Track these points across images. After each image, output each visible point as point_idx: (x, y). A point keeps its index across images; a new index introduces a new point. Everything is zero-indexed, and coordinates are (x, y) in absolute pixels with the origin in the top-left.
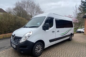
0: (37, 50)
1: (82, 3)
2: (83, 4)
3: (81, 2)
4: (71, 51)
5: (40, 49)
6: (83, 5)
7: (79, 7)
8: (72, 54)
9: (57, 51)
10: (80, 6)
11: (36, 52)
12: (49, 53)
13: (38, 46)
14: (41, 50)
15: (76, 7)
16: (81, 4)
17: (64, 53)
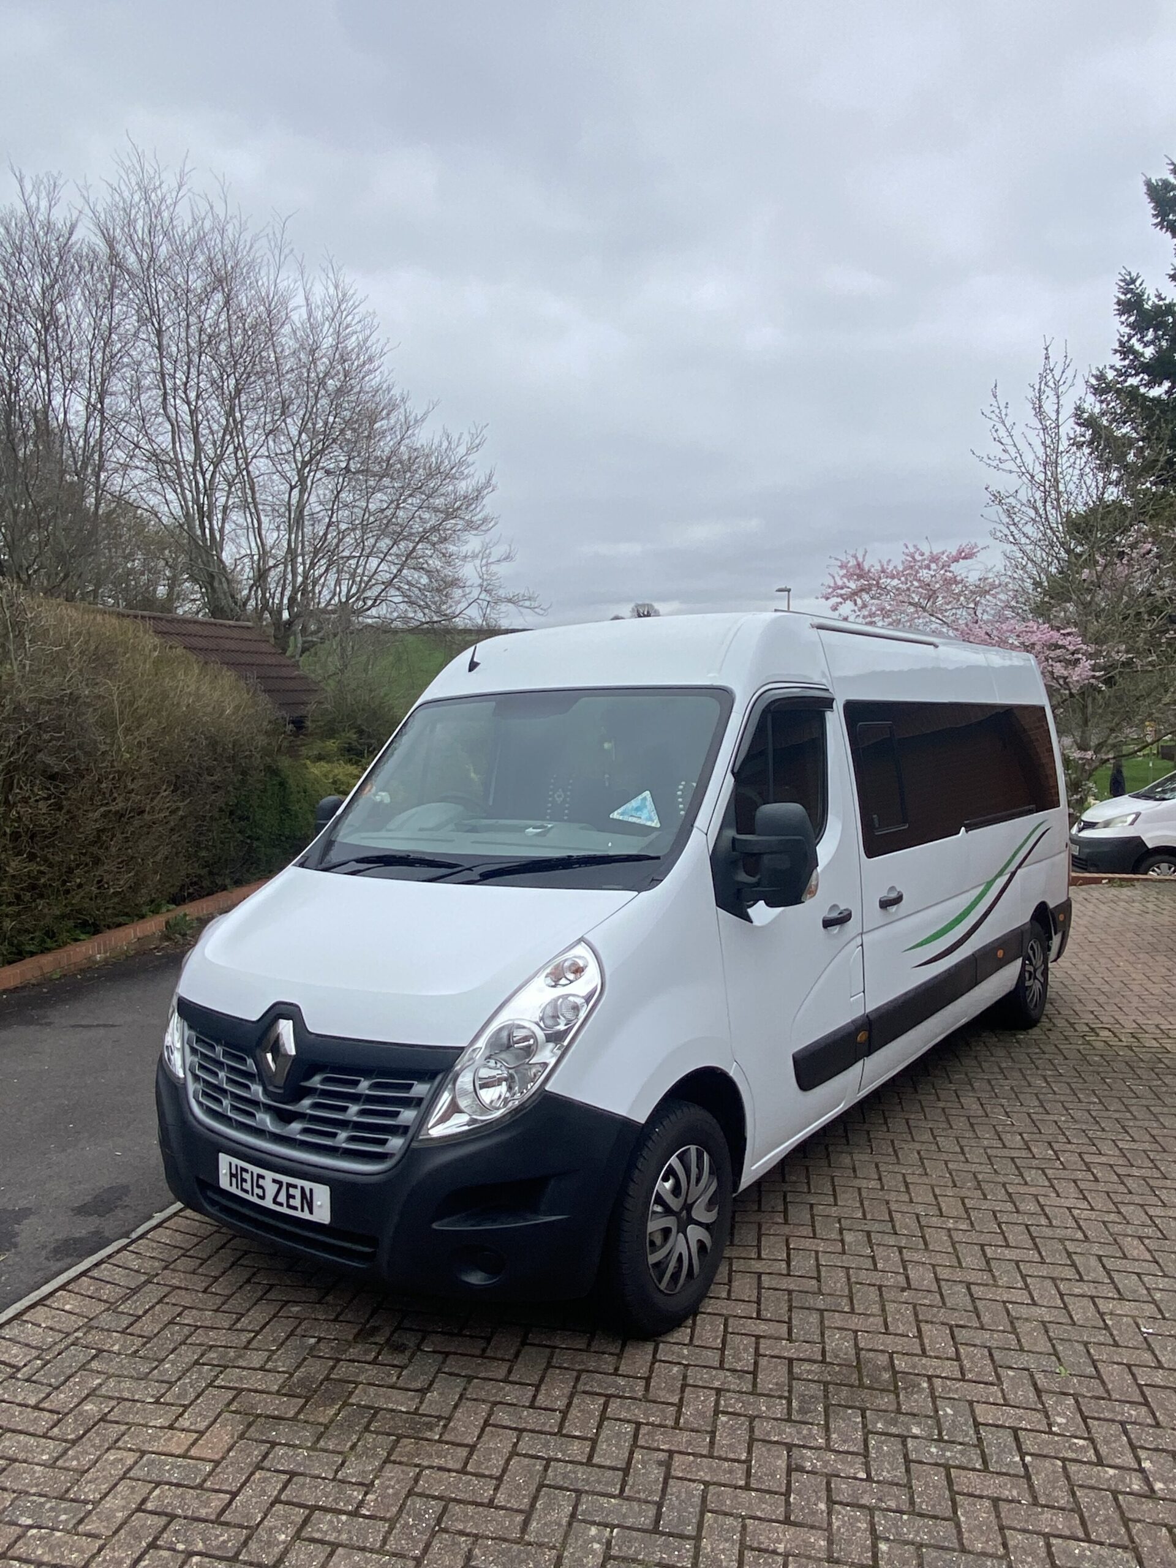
0: (666, 1232)
1: (1139, 327)
2: (1149, 352)
3: (1125, 307)
4: (1099, 1202)
5: (700, 1213)
6: (1156, 370)
7: (1093, 405)
8: (1135, 1249)
9: (905, 1223)
10: (1102, 387)
11: (653, 1259)
12: (803, 1264)
13: (673, 1160)
14: (707, 1227)
15: (1049, 407)
16: (1125, 350)
17: (1017, 1235)
